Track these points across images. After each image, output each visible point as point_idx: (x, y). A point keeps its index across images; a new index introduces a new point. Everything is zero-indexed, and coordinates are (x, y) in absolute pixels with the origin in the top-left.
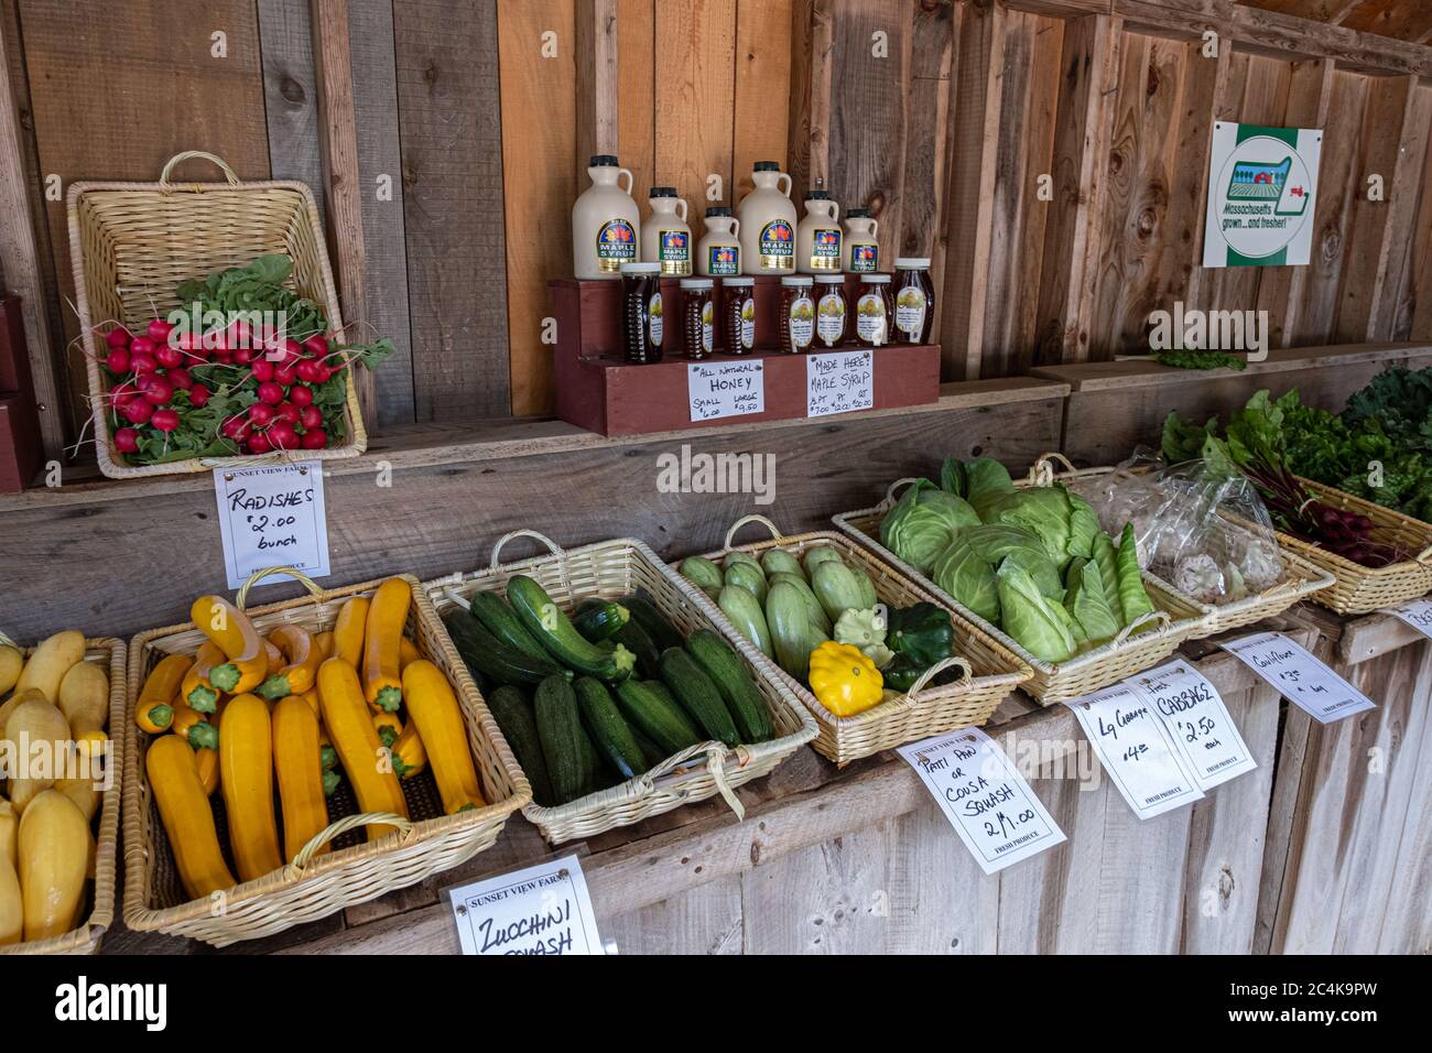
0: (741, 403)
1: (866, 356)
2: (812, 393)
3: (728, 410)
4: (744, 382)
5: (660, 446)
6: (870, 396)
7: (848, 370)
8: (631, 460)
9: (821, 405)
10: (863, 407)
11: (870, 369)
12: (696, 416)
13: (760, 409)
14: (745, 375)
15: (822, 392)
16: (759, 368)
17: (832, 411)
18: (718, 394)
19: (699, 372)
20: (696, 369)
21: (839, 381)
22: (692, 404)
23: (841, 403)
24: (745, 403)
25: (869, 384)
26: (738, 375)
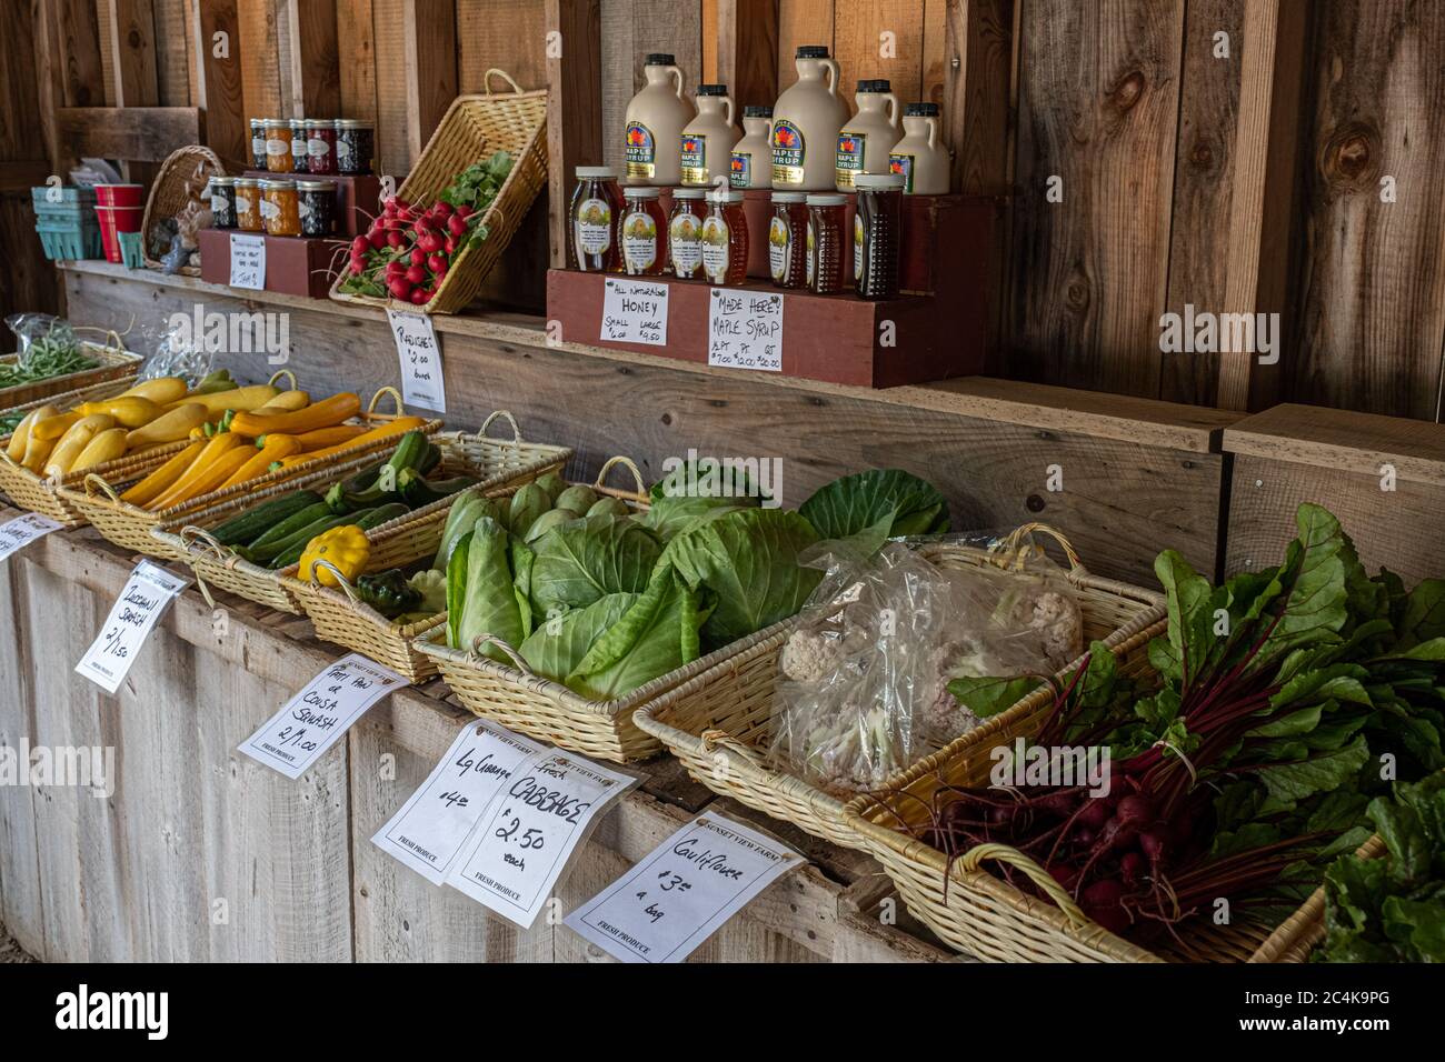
0: (646, 330)
1: (775, 300)
2: (714, 336)
3: (633, 336)
4: (650, 308)
5: (646, 370)
6: (777, 354)
7: (754, 315)
8: (624, 378)
9: (724, 353)
10: (770, 368)
11: (779, 319)
12: (605, 335)
13: (662, 342)
14: (653, 299)
15: (726, 337)
16: (662, 294)
17: (734, 364)
18: (627, 316)
19: (613, 288)
20: (610, 284)
21: (743, 328)
22: (604, 321)
23: (745, 357)
24: (650, 331)
25: (777, 339)
26: (646, 298)
